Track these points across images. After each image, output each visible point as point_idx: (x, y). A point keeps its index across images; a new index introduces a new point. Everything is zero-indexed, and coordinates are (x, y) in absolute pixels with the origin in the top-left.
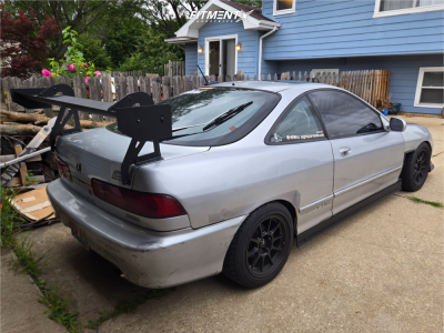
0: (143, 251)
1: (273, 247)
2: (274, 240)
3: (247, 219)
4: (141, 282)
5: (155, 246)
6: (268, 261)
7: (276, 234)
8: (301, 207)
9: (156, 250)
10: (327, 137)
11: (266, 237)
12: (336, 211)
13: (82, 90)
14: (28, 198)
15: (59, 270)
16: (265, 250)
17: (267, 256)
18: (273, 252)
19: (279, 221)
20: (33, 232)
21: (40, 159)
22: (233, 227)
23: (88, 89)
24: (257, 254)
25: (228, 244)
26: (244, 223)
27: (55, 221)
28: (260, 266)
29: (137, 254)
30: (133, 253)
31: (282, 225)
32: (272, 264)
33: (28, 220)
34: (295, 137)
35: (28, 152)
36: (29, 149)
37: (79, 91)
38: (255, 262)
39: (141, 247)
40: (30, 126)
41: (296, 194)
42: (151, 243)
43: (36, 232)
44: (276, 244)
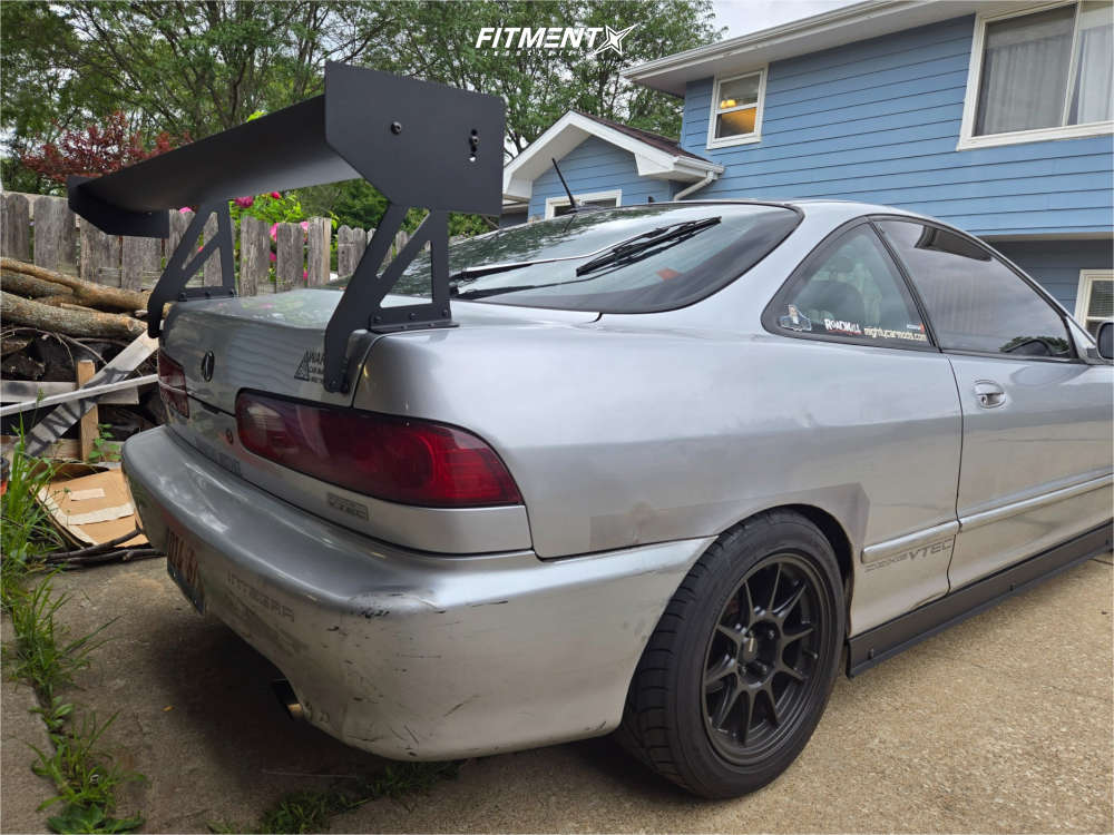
0: (367, 615)
1: (780, 666)
2: (786, 640)
3: (708, 553)
4: (352, 729)
5: (409, 602)
6: (765, 712)
7: (792, 623)
8: (869, 545)
9: (410, 615)
10: (934, 345)
11: (761, 629)
12: (959, 579)
13: (260, 250)
14: (86, 490)
15: (120, 683)
16: (754, 673)
17: (761, 694)
18: (781, 682)
19: (802, 577)
20: (77, 577)
21: (135, 400)
22: (667, 570)
23: (274, 250)
24: (730, 680)
25: (648, 631)
26: (701, 563)
27: (142, 554)
28: (737, 723)
29: (349, 623)
30: (335, 621)
31: (811, 592)
32: (773, 723)
33: (72, 543)
34: (848, 327)
35: (108, 379)
36: (113, 371)
37: (253, 251)
38: (726, 705)
39: (364, 601)
40: (123, 319)
41: (856, 497)
42: (398, 590)
43: (88, 576)
44: (791, 654)
